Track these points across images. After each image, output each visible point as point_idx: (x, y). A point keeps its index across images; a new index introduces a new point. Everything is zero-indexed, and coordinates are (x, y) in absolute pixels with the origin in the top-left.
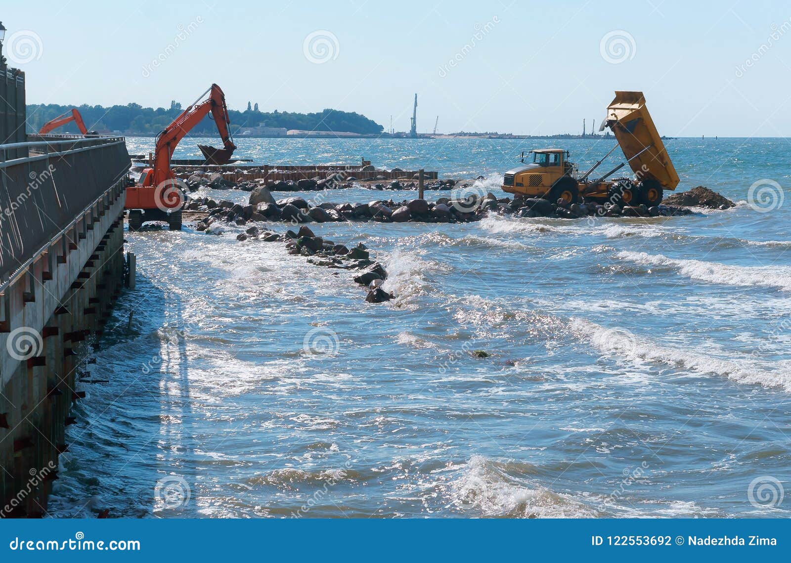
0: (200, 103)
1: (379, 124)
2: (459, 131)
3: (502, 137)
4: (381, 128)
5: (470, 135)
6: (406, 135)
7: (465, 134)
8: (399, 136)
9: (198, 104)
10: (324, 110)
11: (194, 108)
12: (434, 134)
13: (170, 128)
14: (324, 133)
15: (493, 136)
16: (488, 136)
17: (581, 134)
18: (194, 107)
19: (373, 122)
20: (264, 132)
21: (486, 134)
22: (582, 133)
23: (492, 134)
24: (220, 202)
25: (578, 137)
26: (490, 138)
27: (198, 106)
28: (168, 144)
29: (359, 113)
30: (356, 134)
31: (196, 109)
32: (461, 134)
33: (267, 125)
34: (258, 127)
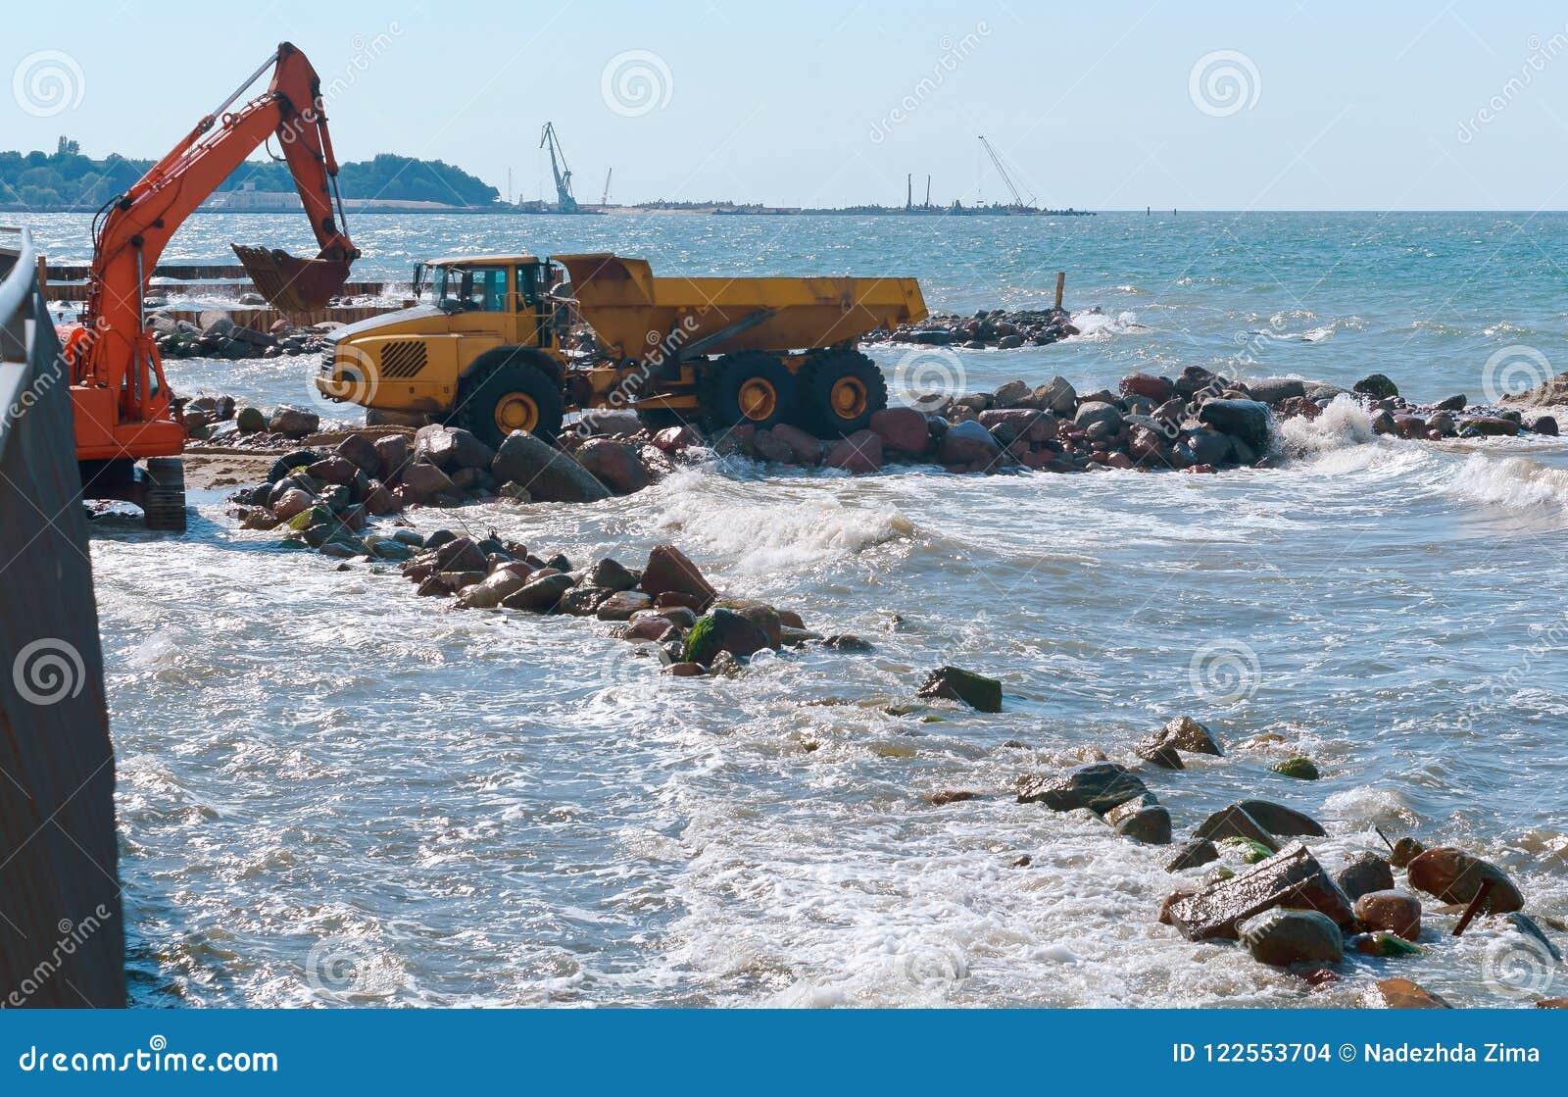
0: (239, 107)
1: (489, 185)
2: (654, 199)
3: (742, 211)
4: (494, 192)
5: (677, 206)
6: (547, 206)
7: (667, 206)
8: (532, 208)
9: (233, 109)
10: (377, 157)
11: (219, 124)
12: (604, 205)
13: (142, 189)
14: (375, 203)
15: (725, 210)
16: (715, 209)
17: (904, 205)
18: (219, 120)
19: (477, 181)
20: (253, 201)
21: (709, 205)
22: (907, 203)
23: (722, 204)
24: (277, 414)
25: (897, 211)
26: (719, 212)
27: (234, 117)
28: (136, 242)
29: (449, 161)
30: (444, 206)
31: (226, 127)
32: (656, 206)
33: (259, 187)
34: (240, 192)
